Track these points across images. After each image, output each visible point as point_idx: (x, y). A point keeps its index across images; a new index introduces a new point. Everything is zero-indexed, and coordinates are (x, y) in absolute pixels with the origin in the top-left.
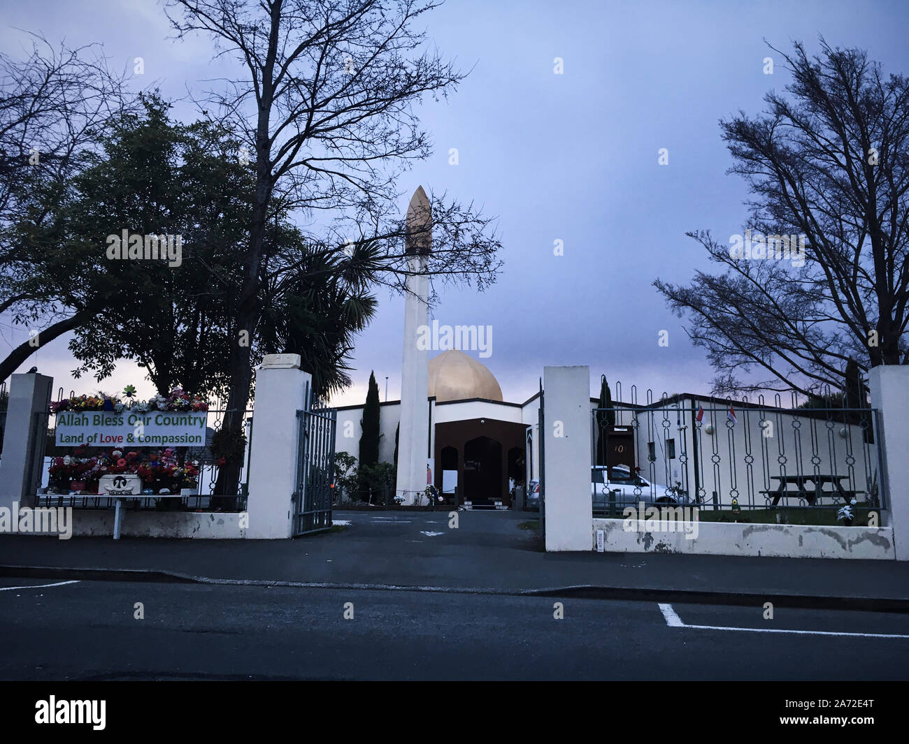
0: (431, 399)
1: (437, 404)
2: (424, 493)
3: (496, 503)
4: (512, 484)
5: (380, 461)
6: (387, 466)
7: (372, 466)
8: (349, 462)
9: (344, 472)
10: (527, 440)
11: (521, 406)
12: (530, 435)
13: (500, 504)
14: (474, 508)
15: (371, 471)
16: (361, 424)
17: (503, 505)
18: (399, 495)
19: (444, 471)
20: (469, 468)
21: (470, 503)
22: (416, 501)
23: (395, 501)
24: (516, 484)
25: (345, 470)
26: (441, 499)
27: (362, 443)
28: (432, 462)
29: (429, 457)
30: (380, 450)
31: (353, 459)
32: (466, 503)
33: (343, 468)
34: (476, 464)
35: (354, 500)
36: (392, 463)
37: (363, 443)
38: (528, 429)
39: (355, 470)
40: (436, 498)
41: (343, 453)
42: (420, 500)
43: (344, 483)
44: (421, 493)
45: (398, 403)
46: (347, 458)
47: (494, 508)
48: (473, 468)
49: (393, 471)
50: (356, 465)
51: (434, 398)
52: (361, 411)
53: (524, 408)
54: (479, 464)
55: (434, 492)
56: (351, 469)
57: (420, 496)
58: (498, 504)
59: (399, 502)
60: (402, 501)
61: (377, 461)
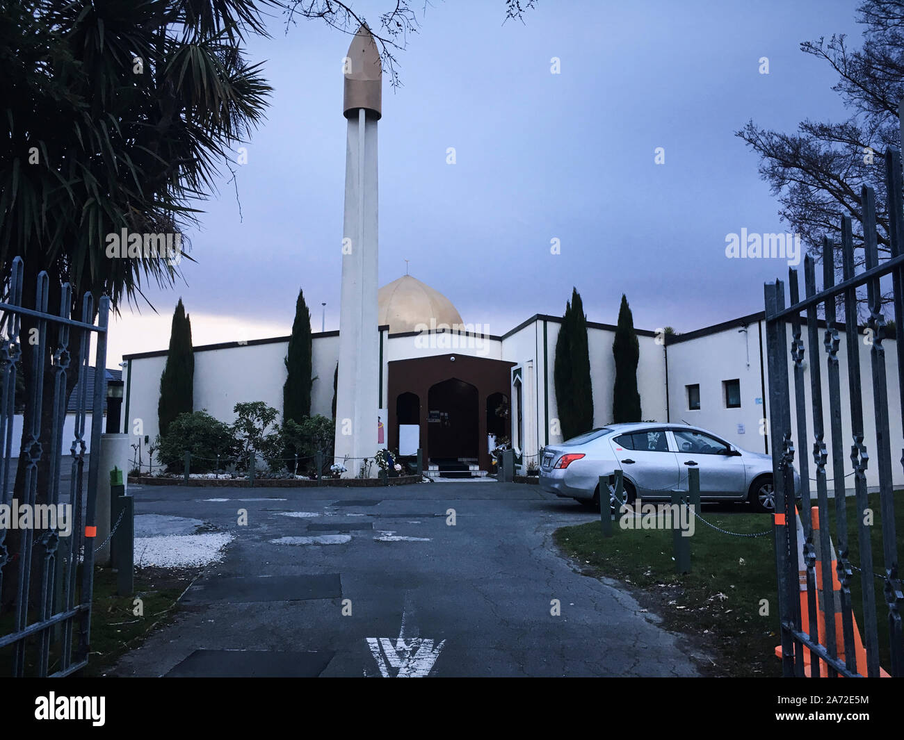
0: (382, 329)
1: (391, 336)
2: (375, 461)
3: (471, 468)
4: (492, 441)
5: (313, 414)
6: (321, 420)
7: (300, 421)
8: (267, 416)
9: (260, 429)
10: (513, 383)
11: (500, 339)
12: (517, 376)
13: (477, 468)
14: (442, 476)
15: (298, 427)
16: (286, 364)
17: (480, 469)
18: (338, 463)
19: (402, 426)
20: (433, 421)
21: (437, 468)
22: (363, 470)
23: (331, 472)
24: (498, 443)
25: (261, 427)
26: (398, 467)
27: (287, 389)
28: (384, 413)
29: (381, 407)
30: (313, 400)
31: (274, 411)
32: (431, 468)
33: (258, 425)
34: (442, 414)
35: (275, 469)
36: (329, 417)
37: (289, 389)
38: (513, 369)
39: (276, 426)
40: (392, 466)
41: (258, 404)
42: (368, 469)
43: (260, 445)
44: (370, 460)
45: (336, 334)
46: (264, 410)
47: (469, 476)
48: (438, 421)
49: (331, 428)
50: (278, 419)
51: (386, 328)
52: (285, 346)
53: (505, 342)
54: (446, 414)
55: (388, 458)
56: (271, 425)
57: (368, 463)
58: (474, 469)
59: (337, 473)
60: (342, 472)
61: (308, 414)
